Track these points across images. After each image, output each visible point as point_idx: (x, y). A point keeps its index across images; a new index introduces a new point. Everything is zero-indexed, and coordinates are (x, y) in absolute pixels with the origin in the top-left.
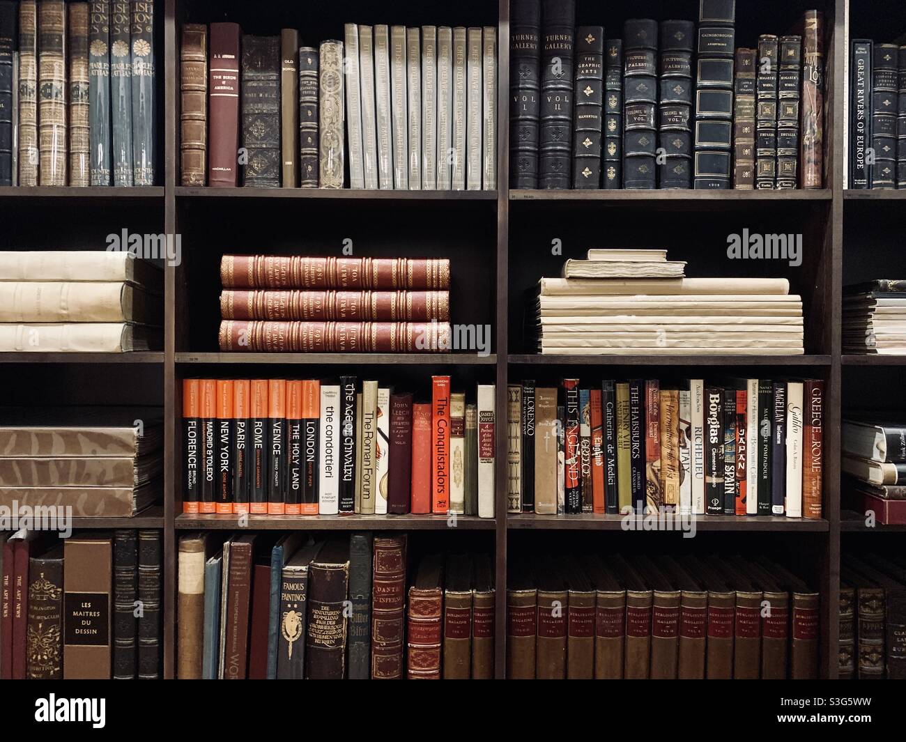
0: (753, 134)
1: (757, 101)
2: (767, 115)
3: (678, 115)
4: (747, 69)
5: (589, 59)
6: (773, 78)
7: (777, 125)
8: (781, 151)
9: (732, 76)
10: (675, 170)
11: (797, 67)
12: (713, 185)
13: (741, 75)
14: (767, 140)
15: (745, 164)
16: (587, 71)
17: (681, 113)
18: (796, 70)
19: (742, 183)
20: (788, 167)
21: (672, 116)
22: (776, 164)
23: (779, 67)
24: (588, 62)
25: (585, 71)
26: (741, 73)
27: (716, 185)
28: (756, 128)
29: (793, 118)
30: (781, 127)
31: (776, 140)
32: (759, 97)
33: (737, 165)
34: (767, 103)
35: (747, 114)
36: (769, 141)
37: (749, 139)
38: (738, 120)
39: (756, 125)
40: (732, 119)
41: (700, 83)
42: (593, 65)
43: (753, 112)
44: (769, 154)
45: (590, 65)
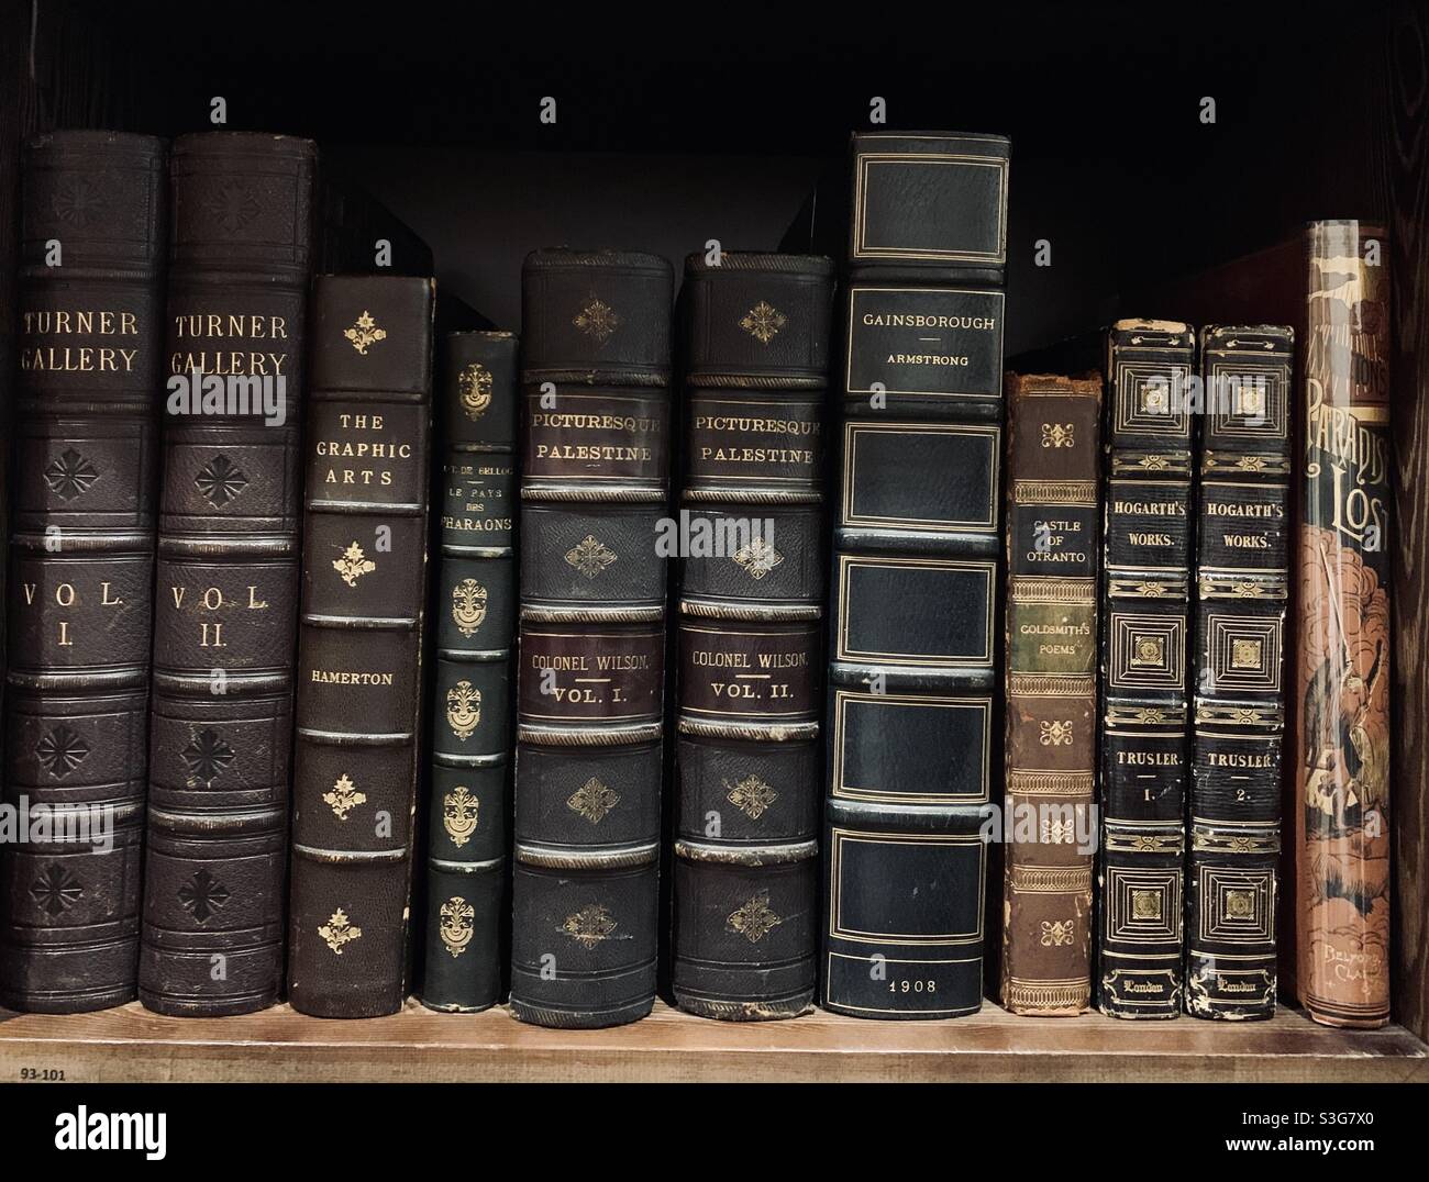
0: (1086, 753)
1: (1103, 606)
2: (1147, 672)
3: (756, 669)
4: (1058, 466)
5: (361, 422)
6: (1171, 510)
7: (1192, 712)
8: (1207, 832)
9: (994, 496)
10: (737, 922)
11: (1276, 461)
12: (906, 988)
13: (1030, 491)
14: (1147, 783)
15: (1049, 888)
16: (349, 476)
17: (765, 661)
18: (1268, 478)
19: (1041, 975)
20: (1238, 905)
21: (726, 676)
22: (1187, 887)
23: (1197, 461)
24: (355, 437)
25: (340, 477)
26: (1034, 484)
27: (919, 986)
28: (1100, 726)
29: (1262, 689)
30: (1206, 727)
31: (1189, 781)
32: (1113, 592)
33: (1017, 889)
34: (1150, 619)
35: (1063, 664)
36: (1156, 788)
37: (1067, 775)
38: (1022, 688)
39: (1101, 711)
40: (996, 687)
41: (854, 528)
42: (378, 450)
43: (1089, 656)
44: (1155, 845)
45: (362, 448)
